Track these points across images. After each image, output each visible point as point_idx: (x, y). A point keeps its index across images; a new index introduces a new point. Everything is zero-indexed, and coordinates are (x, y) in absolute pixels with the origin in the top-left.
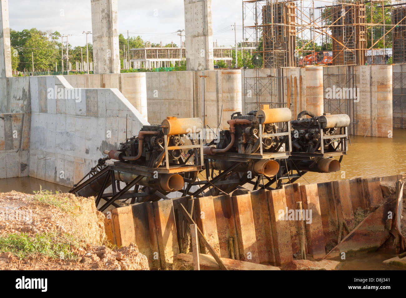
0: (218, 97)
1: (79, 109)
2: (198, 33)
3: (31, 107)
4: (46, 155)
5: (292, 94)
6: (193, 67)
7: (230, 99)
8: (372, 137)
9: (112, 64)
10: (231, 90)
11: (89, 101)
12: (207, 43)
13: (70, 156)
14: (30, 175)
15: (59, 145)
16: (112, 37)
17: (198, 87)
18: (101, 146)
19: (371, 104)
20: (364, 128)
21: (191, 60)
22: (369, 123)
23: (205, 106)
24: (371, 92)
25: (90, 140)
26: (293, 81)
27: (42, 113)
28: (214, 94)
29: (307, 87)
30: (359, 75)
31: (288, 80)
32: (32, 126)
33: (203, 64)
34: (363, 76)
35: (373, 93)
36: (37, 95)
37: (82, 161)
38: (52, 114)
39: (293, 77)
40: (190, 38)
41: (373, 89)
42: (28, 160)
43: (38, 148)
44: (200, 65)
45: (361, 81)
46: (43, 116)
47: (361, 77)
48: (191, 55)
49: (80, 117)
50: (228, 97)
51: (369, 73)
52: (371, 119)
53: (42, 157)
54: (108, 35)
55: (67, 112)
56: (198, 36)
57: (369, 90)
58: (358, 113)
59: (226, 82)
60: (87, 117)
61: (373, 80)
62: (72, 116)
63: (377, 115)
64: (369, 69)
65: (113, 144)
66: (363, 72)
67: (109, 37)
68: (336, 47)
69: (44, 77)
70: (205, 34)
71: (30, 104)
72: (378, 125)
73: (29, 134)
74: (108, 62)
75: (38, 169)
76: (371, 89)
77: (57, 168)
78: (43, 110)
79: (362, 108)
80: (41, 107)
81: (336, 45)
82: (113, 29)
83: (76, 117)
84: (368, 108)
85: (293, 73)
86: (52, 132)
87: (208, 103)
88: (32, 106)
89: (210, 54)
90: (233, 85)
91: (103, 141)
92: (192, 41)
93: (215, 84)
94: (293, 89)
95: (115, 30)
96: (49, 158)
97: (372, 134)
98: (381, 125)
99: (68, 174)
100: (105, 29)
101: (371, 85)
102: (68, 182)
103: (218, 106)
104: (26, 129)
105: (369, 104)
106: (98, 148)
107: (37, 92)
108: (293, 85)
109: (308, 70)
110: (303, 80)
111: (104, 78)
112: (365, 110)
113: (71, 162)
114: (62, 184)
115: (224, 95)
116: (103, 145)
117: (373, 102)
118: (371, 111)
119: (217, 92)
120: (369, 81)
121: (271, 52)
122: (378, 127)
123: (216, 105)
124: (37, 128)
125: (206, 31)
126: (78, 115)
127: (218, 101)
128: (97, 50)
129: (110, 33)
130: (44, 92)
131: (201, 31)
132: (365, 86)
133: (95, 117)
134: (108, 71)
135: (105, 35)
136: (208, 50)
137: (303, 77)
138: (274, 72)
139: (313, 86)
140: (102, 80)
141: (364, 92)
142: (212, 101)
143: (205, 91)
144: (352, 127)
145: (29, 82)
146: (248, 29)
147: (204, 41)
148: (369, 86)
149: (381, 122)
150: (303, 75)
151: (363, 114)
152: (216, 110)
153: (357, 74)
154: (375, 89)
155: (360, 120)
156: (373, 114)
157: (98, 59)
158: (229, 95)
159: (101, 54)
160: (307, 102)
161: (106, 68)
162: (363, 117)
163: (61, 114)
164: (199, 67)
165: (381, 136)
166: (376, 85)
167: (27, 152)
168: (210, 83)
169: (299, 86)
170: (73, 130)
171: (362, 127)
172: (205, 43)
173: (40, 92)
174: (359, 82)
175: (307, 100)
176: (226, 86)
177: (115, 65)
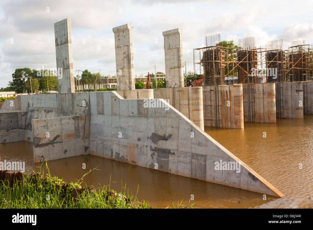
0: (189, 102)
1: (131, 112)
2: (175, 66)
3: (90, 111)
4: (104, 141)
5: (224, 100)
6: (171, 86)
7: (197, 104)
8: (264, 123)
9: (130, 85)
10: (198, 99)
11: (140, 107)
12: (180, 72)
13: (124, 142)
14: (91, 154)
15: (114, 135)
16: (131, 68)
17: (175, 97)
18: (151, 137)
19: (264, 105)
20: (260, 118)
21: (169, 82)
22: (262, 115)
23: (180, 108)
24: (263, 98)
25: (141, 132)
26: (225, 93)
27: (100, 115)
28: (187, 101)
29: (234, 96)
30: (256, 89)
31: (222, 92)
32: (91, 122)
33: (178, 84)
34: (258, 90)
35: (265, 99)
36: (96, 103)
37: (135, 146)
38: (108, 115)
39: (225, 91)
40: (168, 70)
41: (265, 97)
42: (89, 144)
43: (97, 137)
44: (176, 84)
45: (257, 92)
46: (100, 117)
47: (257, 90)
48: (170, 79)
49: (132, 117)
50: (196, 102)
51: (262, 88)
52: (264, 113)
53: (100, 142)
54: (128, 67)
55: (121, 114)
56: (174, 68)
57: (262, 97)
58: (256, 110)
59: (195, 94)
60: (139, 117)
61: (264, 92)
62: (125, 117)
63: (267, 111)
64: (262, 85)
65: (162, 135)
66: (258, 87)
67: (129, 69)
68: (240, 74)
69: (102, 92)
70: (179, 67)
71: (90, 109)
72: (268, 116)
73: (89, 128)
74: (128, 83)
75: (97, 150)
76: (263, 96)
77: (113, 150)
78: (101, 113)
79: (258, 107)
80: (99, 111)
81: (240, 73)
82: (131, 64)
83: (129, 117)
84: (262, 107)
85: (225, 88)
86: (108, 127)
87: (182, 106)
88: (92, 111)
89: (182, 78)
90: (199, 95)
91: (153, 133)
92: (170, 71)
93: (187, 95)
94: (225, 97)
95: (133, 64)
96: (106, 143)
97: (264, 121)
98: (270, 116)
99: (123, 154)
100: (126, 64)
101: (263, 94)
102: (122, 159)
103: (189, 108)
104: (87, 125)
105: (262, 105)
106: (148, 138)
107: (96, 102)
108: (225, 95)
109: (234, 86)
110: (231, 92)
111: (125, 92)
112: (260, 108)
113: (125, 146)
114: (118, 160)
115: (193, 101)
116: (153, 135)
117: (265, 104)
118: (264, 109)
119: (189, 100)
120: (262, 92)
121: (209, 77)
122: (268, 118)
123: (188, 108)
124: (96, 124)
125: (180, 65)
126: (130, 116)
127: (189, 105)
128: (120, 77)
129: (129, 67)
130: (101, 102)
131: (176, 65)
132: (259, 95)
133: (145, 117)
134: (128, 89)
135: (126, 67)
136: (181, 76)
137: (231, 90)
138: (213, 88)
139: (238, 95)
140: (124, 94)
141: (259, 98)
142: (185, 105)
143: (180, 99)
144: (251, 118)
145: (89, 96)
146: (197, 64)
147: (178, 71)
148: (262, 95)
149: (269, 114)
150: (231, 89)
151: (259, 110)
152: (188, 110)
153: (254, 88)
154: (266, 96)
155: (256, 114)
156: (265, 110)
157: (120, 82)
158: (196, 101)
159: (123, 79)
160: (234, 105)
161: (127, 87)
162: (259, 112)
163: (116, 115)
164: (175, 86)
165: (270, 122)
166: (267, 94)
167: (88, 139)
168: (183, 95)
169: (229, 96)
170: (126, 126)
171: (258, 118)
172: (179, 72)
173: (98, 102)
174: (256, 93)
175: (234, 103)
176: (195, 96)
177: (132, 85)
